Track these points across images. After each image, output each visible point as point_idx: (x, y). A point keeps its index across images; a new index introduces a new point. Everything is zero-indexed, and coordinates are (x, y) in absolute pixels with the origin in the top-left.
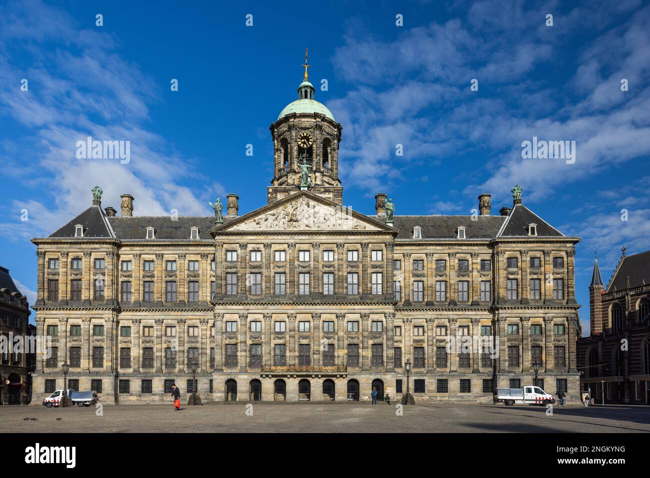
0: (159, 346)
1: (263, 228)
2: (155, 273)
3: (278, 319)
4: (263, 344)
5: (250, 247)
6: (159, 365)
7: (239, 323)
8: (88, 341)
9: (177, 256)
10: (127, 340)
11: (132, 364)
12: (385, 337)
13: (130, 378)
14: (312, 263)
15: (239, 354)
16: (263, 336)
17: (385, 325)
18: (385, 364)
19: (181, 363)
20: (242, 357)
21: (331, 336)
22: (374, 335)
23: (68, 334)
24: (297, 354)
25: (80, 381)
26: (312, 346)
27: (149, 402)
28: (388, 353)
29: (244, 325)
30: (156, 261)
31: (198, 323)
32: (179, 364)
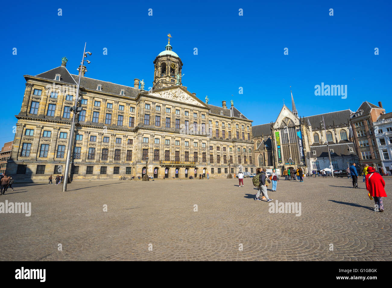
0: (99, 147)
1: (163, 97)
2: (101, 108)
3: (167, 139)
4: (161, 150)
5: (157, 104)
6: (98, 158)
7: (150, 139)
8: (55, 141)
9: (114, 102)
10: (80, 143)
11: (81, 157)
12: (207, 150)
13: (80, 165)
14: (181, 115)
15: (149, 154)
16: (160, 146)
17: (207, 145)
18: (207, 161)
19: (111, 157)
20: (151, 155)
21: (188, 148)
22: (203, 149)
23: (42, 136)
24: (175, 156)
25: (46, 166)
26: (180, 152)
27: (90, 179)
28: (208, 157)
29: (152, 140)
30: (102, 102)
31: (122, 137)
32: (110, 158)
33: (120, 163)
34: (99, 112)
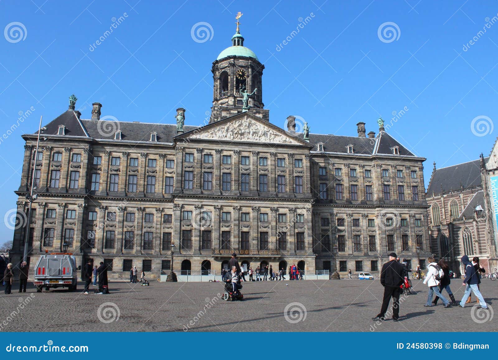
0: (121, 230)
1: (215, 137)
5: (205, 152)
6: (120, 246)
8: (62, 223)
9: (140, 155)
11: (96, 245)
12: (306, 227)
13: (95, 257)
15: (193, 238)
16: (213, 225)
17: (306, 218)
18: (306, 248)
19: (138, 245)
23: (45, 216)
24: (240, 239)
26: (251, 233)
30: (122, 158)
31: (154, 211)
32: (136, 247)
33: (152, 254)
34: (118, 175)
